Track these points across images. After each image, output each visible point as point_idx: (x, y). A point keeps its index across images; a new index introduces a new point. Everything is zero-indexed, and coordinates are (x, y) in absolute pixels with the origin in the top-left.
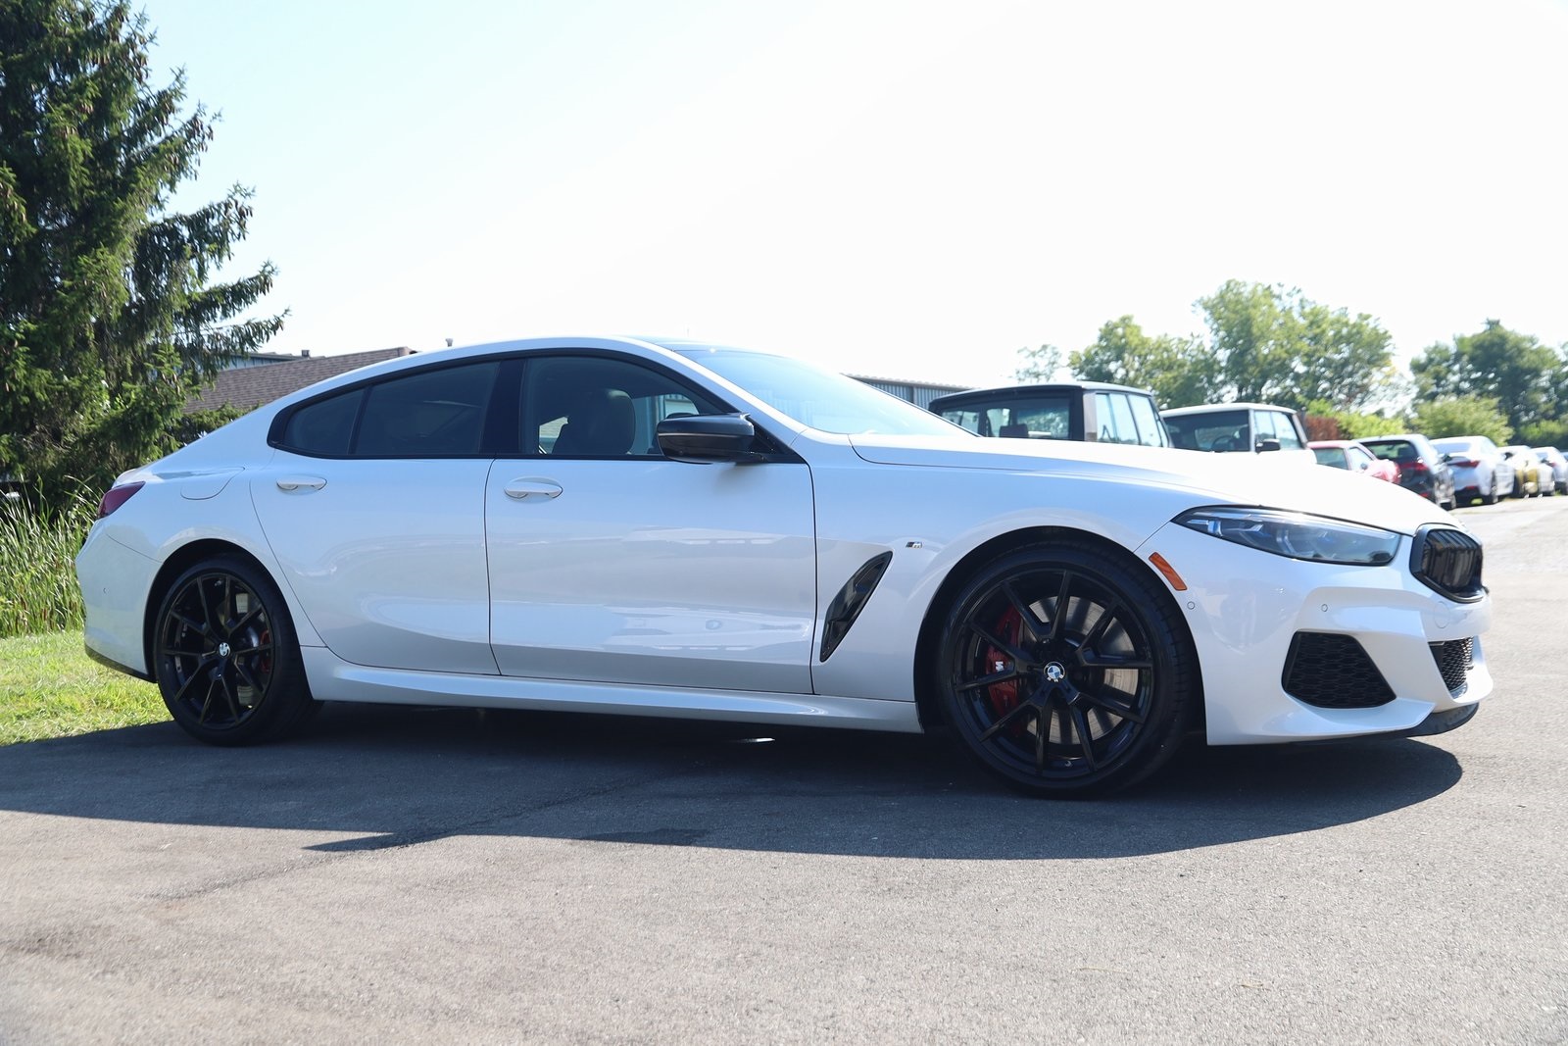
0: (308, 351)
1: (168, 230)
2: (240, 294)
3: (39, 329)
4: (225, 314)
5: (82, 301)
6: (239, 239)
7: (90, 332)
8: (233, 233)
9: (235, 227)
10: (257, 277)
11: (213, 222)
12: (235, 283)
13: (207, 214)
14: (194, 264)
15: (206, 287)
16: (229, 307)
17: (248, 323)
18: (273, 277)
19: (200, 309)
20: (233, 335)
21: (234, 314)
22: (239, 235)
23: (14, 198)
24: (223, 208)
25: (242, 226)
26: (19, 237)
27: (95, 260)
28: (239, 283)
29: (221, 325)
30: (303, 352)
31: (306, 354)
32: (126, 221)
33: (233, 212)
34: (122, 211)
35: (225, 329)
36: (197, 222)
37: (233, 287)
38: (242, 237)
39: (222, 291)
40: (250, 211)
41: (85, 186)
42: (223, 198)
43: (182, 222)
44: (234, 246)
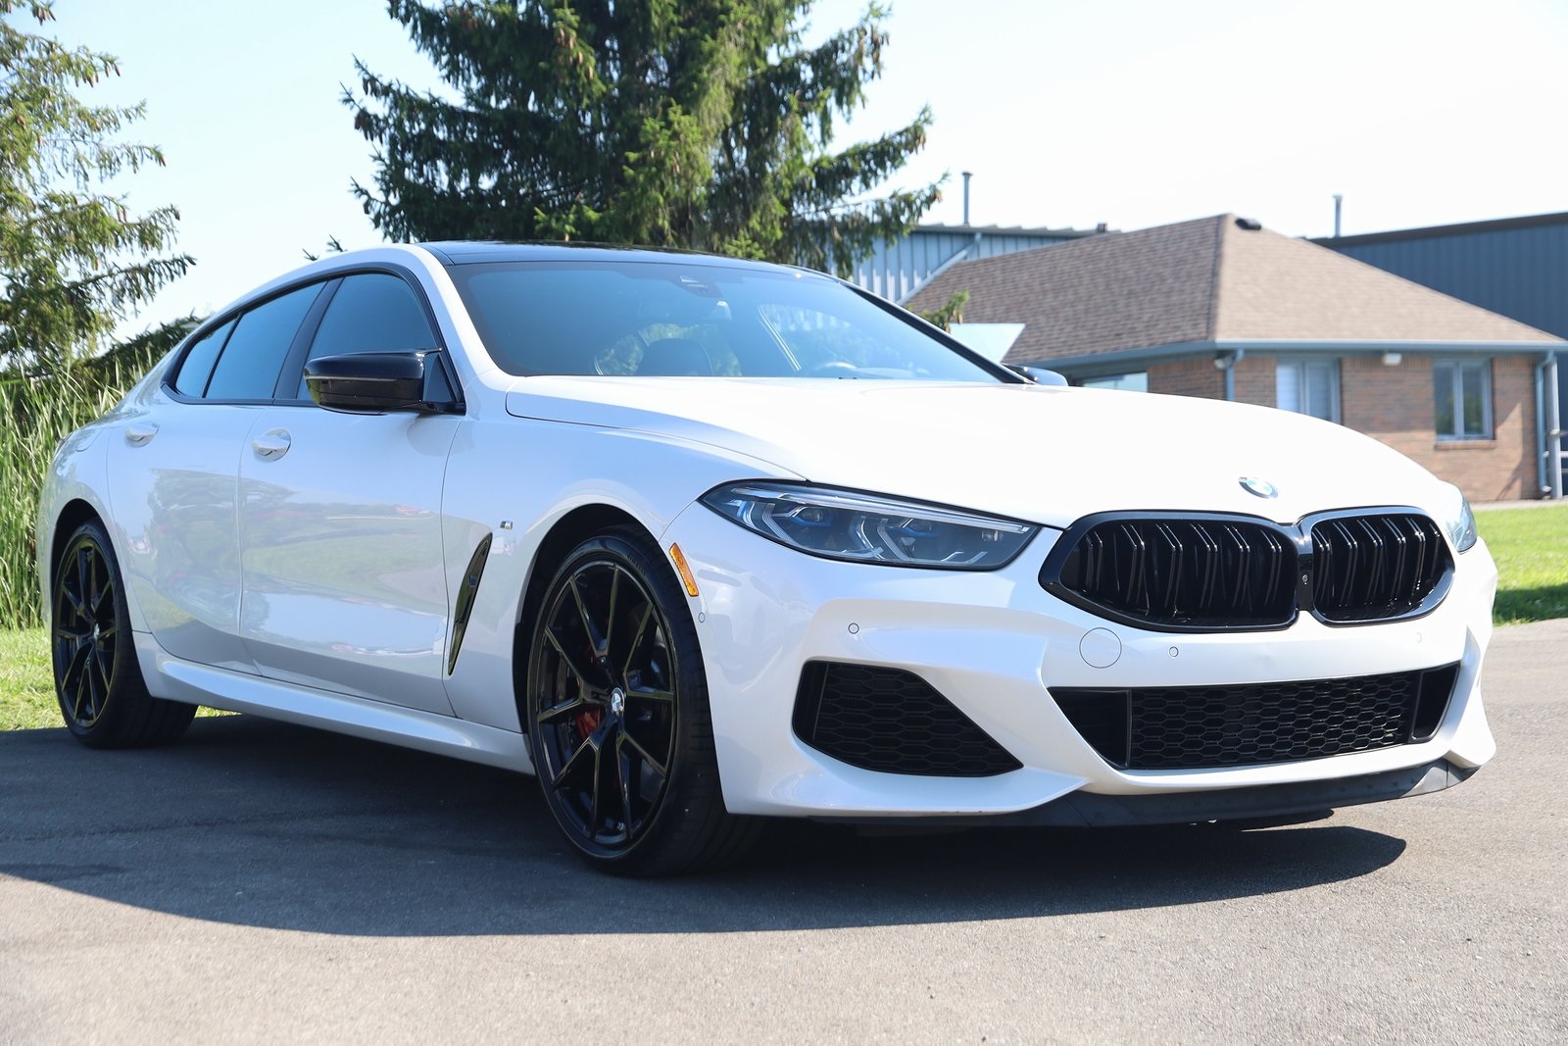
0: (1104, 225)
1: (787, 74)
2: (884, 154)
3: (602, 218)
4: (866, 183)
5: (650, 179)
6: (872, 77)
7: (664, 218)
8: (865, 71)
9: (868, 63)
10: (907, 130)
11: (842, 57)
12: (877, 140)
13: (833, 48)
14: (814, 118)
15: (834, 149)
16: (869, 175)
18: (927, 128)
19: (832, 178)
20: (874, 213)
21: (877, 183)
22: (873, 73)
23: (579, 48)
24: (856, 36)
25: (876, 61)
26: (589, 97)
27: (663, 123)
28: (883, 140)
29: (859, 200)
31: (1102, 229)
32: (713, 67)
33: (867, 39)
34: (711, 54)
35: (864, 206)
36: (823, 59)
37: (875, 146)
38: (876, 76)
39: (860, 153)
40: (886, 37)
41: (672, 22)
42: (854, 23)
43: (804, 60)
44: (867, 87)
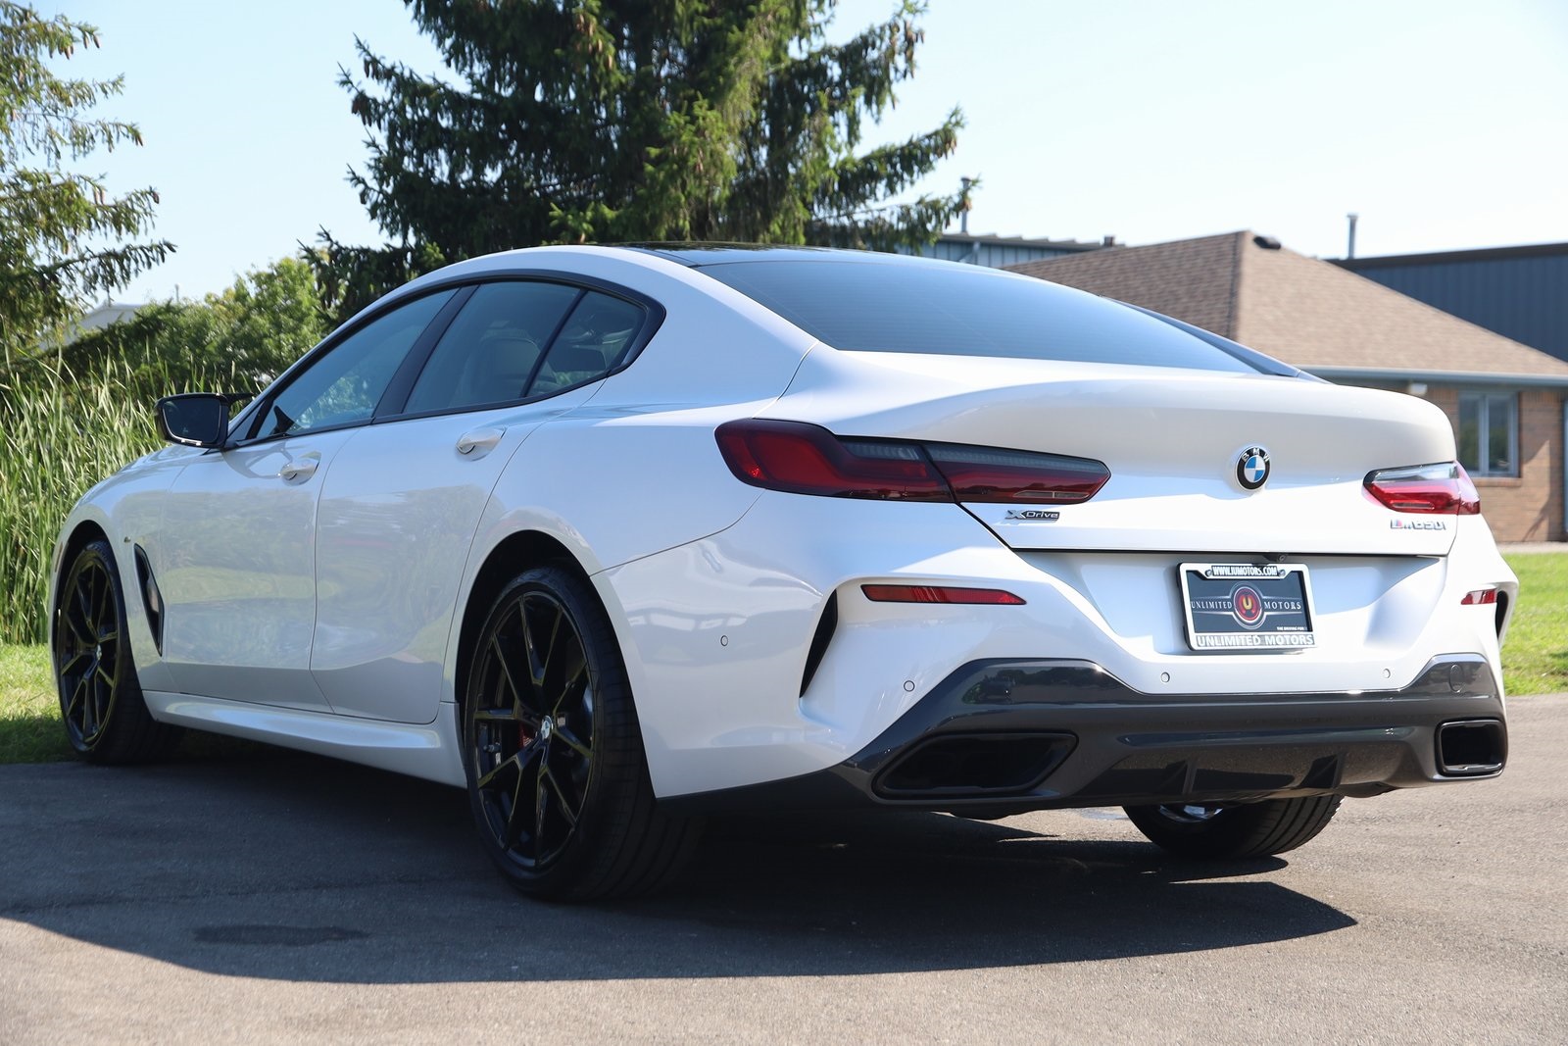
0: (1112, 239)
1: (811, 70)
2: (912, 158)
3: (618, 217)
4: (891, 188)
5: (672, 177)
6: (905, 76)
7: (685, 219)
8: (896, 70)
9: (900, 61)
10: (936, 133)
11: (873, 55)
12: (905, 142)
13: (865, 43)
14: (841, 117)
15: (861, 151)
16: (895, 179)
17: (920, 202)
18: (958, 133)
19: (856, 181)
20: (899, 219)
21: (903, 188)
22: (905, 72)
23: (598, 35)
24: (888, 32)
25: (909, 60)
26: (607, 87)
27: (688, 118)
28: (910, 143)
29: (884, 206)
30: (1106, 239)
31: (1109, 242)
32: (740, 61)
33: (900, 37)
34: (738, 46)
35: (888, 211)
36: (852, 55)
37: (902, 149)
38: (909, 75)
39: (886, 156)
40: (920, 34)
41: (697, 11)
42: (886, 18)
43: (832, 56)
44: (898, 87)
